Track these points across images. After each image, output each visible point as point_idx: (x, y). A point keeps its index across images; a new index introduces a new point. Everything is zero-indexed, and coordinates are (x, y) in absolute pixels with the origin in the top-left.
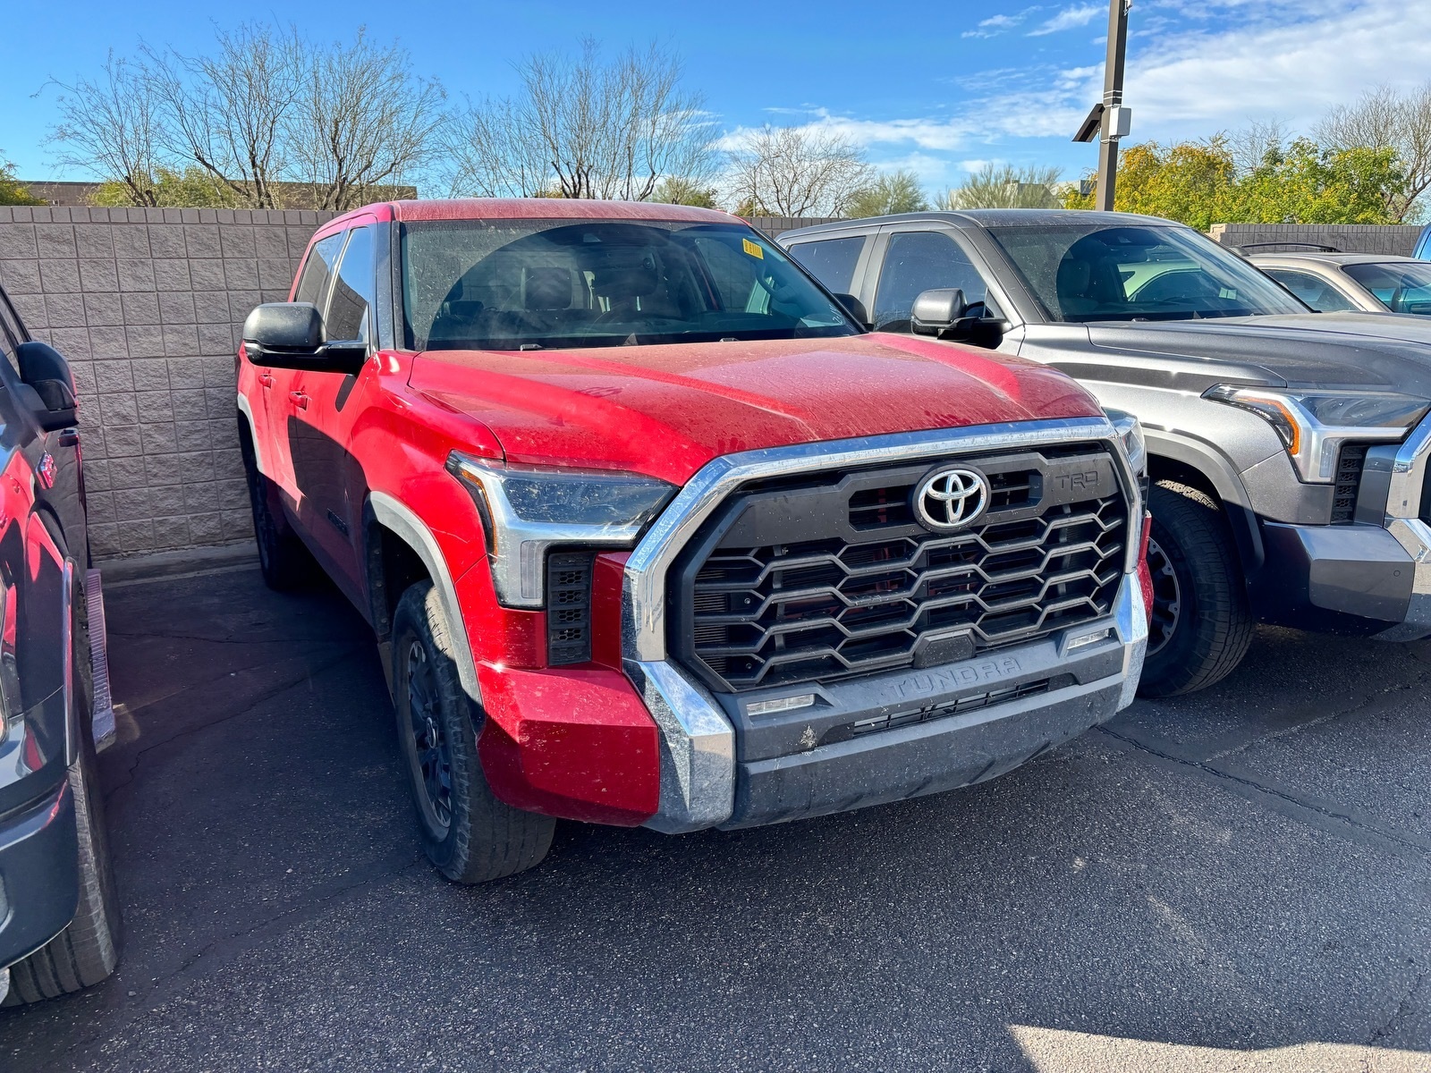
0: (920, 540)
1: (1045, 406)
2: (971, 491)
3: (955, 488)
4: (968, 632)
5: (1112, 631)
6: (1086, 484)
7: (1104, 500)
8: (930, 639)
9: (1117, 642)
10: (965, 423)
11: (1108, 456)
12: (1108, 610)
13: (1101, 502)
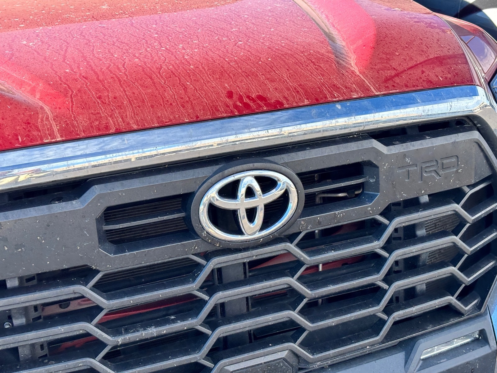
0: (207, 256)
1: (397, 75)
2: (275, 194)
3: (250, 193)
4: (284, 354)
5: (482, 333)
6: (441, 172)
7: (471, 186)
8: (231, 368)
9: (487, 346)
10: (277, 107)
11: (476, 135)
12: (479, 306)
13: (466, 189)
